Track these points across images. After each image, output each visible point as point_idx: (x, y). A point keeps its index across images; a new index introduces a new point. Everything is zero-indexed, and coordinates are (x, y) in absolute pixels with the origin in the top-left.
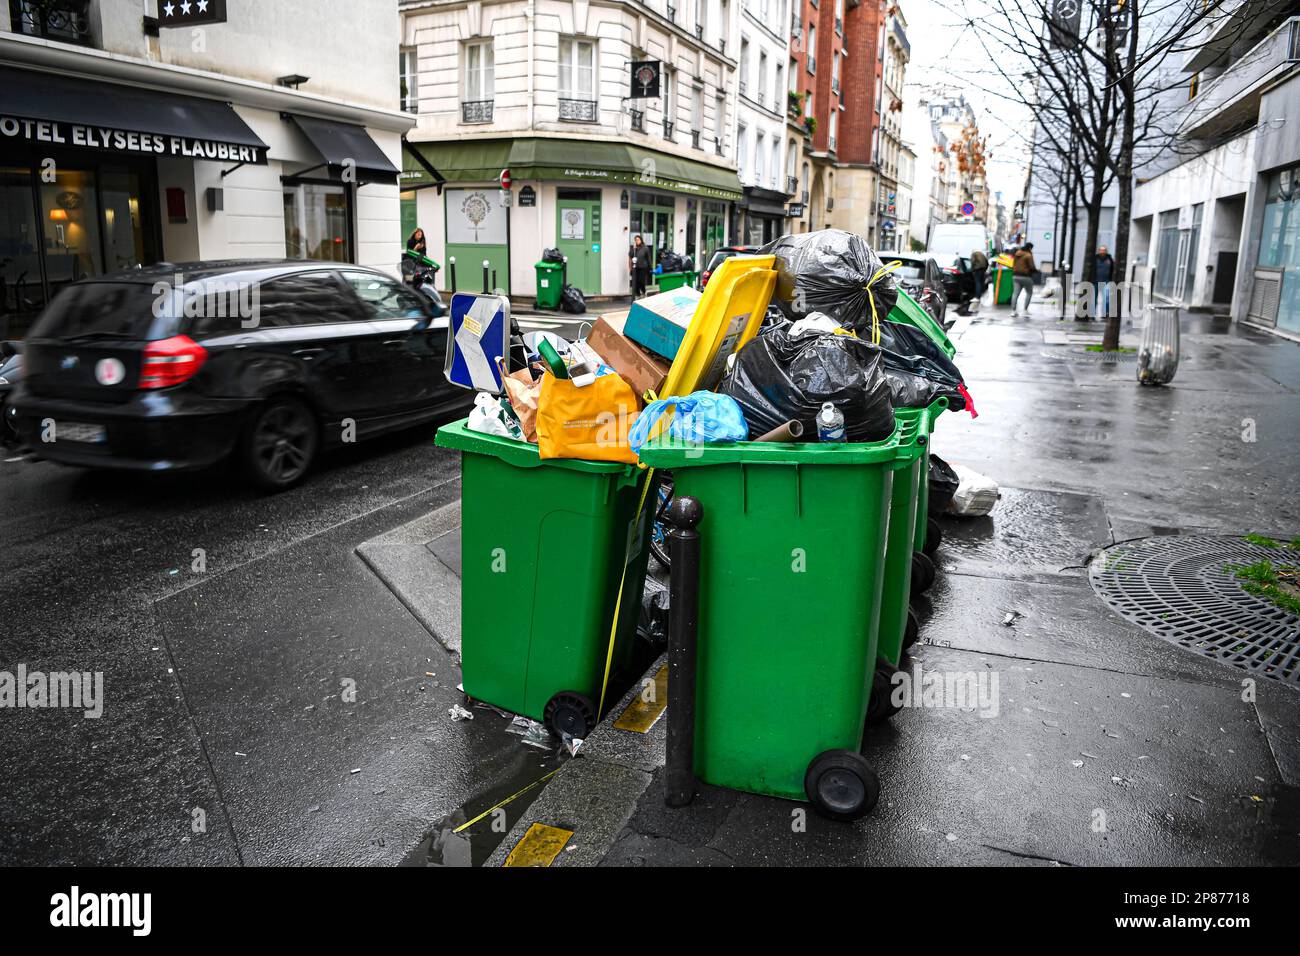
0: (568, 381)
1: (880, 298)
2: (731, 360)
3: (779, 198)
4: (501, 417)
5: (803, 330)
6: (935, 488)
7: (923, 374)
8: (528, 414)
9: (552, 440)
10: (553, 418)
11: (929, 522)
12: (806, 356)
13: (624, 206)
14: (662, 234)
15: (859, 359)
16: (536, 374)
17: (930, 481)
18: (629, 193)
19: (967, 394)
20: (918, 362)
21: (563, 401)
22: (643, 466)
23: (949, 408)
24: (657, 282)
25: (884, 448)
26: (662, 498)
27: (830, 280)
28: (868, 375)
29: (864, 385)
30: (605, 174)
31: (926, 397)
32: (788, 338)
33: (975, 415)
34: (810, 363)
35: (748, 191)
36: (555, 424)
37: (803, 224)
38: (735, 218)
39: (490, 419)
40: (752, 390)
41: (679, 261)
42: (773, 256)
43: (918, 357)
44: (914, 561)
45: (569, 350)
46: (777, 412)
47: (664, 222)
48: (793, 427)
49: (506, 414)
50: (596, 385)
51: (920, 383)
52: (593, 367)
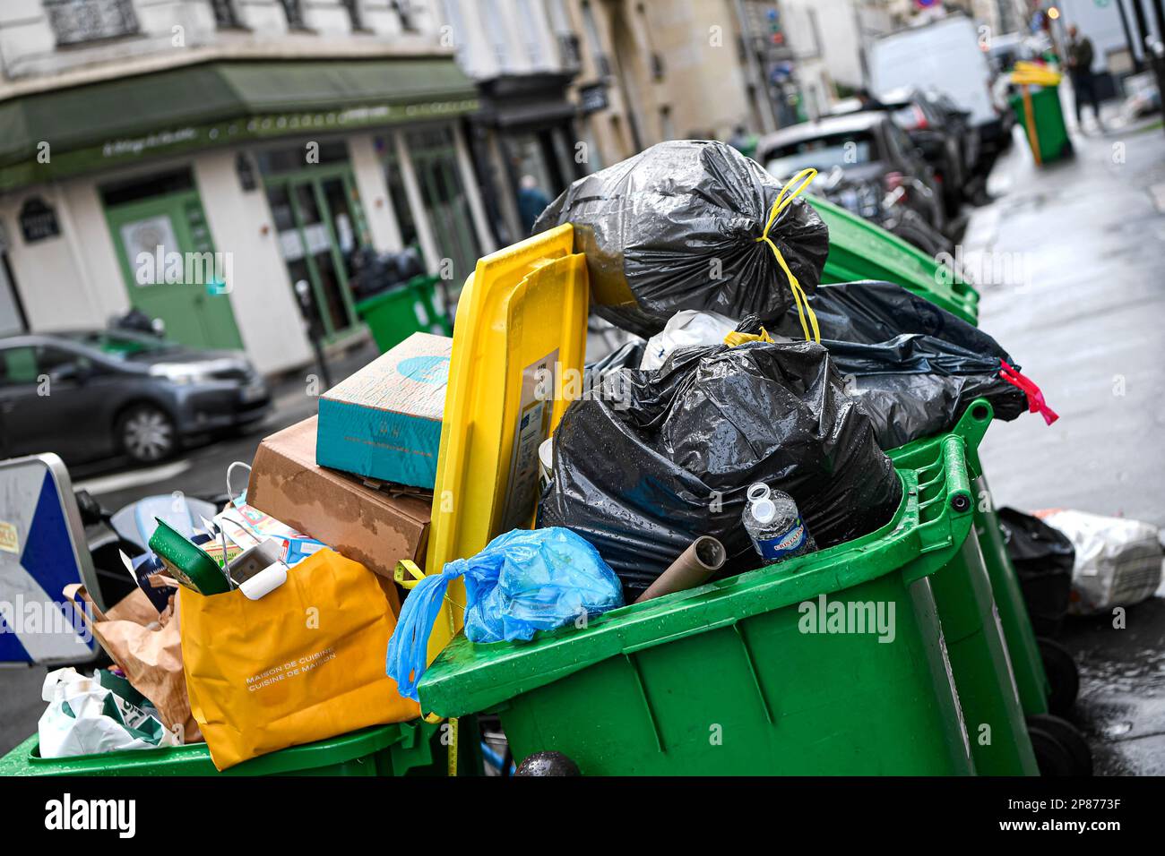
0: (232, 592)
1: (797, 250)
2: (546, 452)
3: (550, 85)
4: (110, 709)
5: (668, 353)
6: (1031, 574)
7: (925, 368)
8: (166, 688)
9: (233, 724)
10: (221, 678)
11: (1040, 644)
12: (687, 407)
13: (248, 186)
14: (343, 222)
15: (789, 380)
16: (161, 598)
17: (1017, 564)
18: (251, 157)
19: (1024, 381)
20: (908, 348)
21: (232, 638)
22: (433, 718)
23: (996, 417)
24: (362, 317)
25: (891, 539)
26: (493, 762)
27: (690, 244)
28: (816, 406)
29: (815, 429)
30: (187, 134)
31: (944, 410)
32: (643, 378)
33: (1051, 418)
34: (698, 417)
35: (487, 88)
36: (230, 689)
37: (615, 121)
38: (478, 147)
39: (86, 722)
40: (603, 502)
41: (392, 265)
42: (568, 226)
43: (905, 338)
44: (1031, 734)
45: (217, 529)
46: (663, 531)
47: (340, 198)
48: (703, 552)
49: (119, 701)
50: (292, 584)
51: (926, 387)
52: (276, 550)
